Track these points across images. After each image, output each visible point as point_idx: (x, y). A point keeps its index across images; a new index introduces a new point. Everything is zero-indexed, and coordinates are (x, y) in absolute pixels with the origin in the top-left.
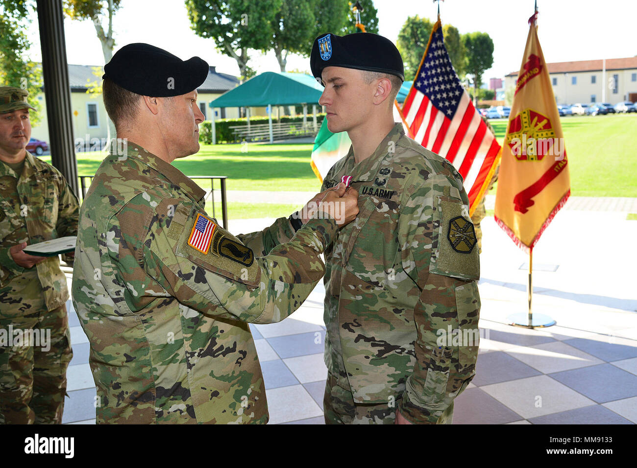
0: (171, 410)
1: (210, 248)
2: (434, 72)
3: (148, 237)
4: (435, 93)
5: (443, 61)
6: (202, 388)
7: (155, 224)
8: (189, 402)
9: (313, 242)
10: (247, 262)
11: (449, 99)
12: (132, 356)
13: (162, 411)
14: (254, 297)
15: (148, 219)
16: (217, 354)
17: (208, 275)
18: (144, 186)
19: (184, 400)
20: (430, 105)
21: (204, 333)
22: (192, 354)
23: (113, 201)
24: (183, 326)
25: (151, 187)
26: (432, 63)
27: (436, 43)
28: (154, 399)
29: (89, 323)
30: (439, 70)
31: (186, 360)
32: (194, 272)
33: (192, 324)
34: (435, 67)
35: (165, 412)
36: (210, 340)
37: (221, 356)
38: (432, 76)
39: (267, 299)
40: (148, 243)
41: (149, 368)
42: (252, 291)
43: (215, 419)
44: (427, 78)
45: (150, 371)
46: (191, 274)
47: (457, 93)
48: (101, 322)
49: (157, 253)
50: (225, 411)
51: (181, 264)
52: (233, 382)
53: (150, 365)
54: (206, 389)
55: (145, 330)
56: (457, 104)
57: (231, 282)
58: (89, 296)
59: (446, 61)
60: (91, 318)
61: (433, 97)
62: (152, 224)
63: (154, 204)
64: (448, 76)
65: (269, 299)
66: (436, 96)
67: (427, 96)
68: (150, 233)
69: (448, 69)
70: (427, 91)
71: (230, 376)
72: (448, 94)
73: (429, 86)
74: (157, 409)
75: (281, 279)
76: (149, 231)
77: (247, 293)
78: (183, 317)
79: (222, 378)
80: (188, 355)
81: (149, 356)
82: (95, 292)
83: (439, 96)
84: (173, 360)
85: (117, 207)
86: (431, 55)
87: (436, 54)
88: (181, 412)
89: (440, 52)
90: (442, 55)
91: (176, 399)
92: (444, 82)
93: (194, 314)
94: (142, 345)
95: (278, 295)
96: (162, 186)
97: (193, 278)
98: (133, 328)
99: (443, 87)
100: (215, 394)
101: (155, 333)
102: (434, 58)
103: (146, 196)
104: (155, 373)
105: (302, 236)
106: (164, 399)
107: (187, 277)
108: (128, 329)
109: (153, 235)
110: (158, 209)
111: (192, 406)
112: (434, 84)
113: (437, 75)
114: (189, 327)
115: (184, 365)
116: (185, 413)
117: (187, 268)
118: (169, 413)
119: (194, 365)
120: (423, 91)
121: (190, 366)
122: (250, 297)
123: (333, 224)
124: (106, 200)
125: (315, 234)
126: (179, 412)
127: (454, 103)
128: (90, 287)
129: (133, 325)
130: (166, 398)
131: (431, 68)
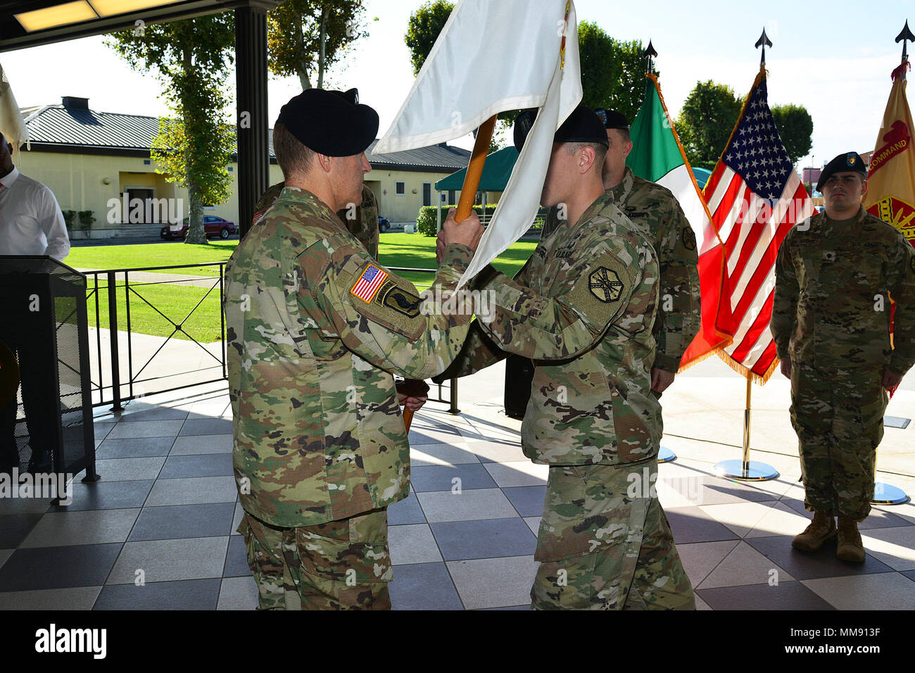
0: (339, 458)
1: (375, 295)
2: (751, 141)
3: (323, 281)
4: (752, 170)
5: (766, 127)
6: (372, 441)
7: (331, 269)
8: (358, 452)
9: (454, 278)
10: (411, 313)
11: (772, 179)
12: (301, 401)
13: (331, 460)
14: (416, 349)
15: (325, 264)
16: (391, 412)
17: (371, 324)
18: (324, 233)
19: (353, 450)
20: (744, 186)
21: (379, 389)
22: (363, 407)
23: (295, 243)
24: (355, 378)
25: (331, 234)
26: (750, 130)
27: (757, 102)
28: (323, 448)
29: (259, 363)
30: (759, 139)
31: (356, 411)
32: (359, 320)
33: (364, 377)
34: (754, 135)
35: (334, 460)
36: (389, 398)
37: (395, 415)
38: (749, 147)
39: (427, 352)
40: (323, 286)
41: (320, 413)
42: (413, 344)
43: (380, 472)
44: (742, 149)
45: (321, 417)
46: (356, 322)
47: (783, 171)
48: (272, 364)
49: (329, 298)
50: (391, 467)
51: (347, 311)
52: (398, 442)
53: (321, 411)
54: (375, 442)
55: (319, 376)
56: (782, 187)
57: (393, 333)
58: (264, 335)
59: (769, 126)
60: (262, 359)
61: (748, 176)
62: (327, 270)
63: (331, 251)
64: (772, 148)
65: (429, 350)
66: (752, 174)
67: (740, 175)
68: (326, 277)
69: (772, 138)
70: (741, 167)
71: (399, 435)
72: (770, 173)
73: (743, 160)
74: (327, 457)
75: (435, 327)
76: (325, 275)
77: (409, 345)
78: (355, 368)
79: (390, 435)
80: (358, 406)
81: (320, 401)
82: (272, 331)
83: (757, 175)
84: (344, 409)
85: (300, 249)
86: (748, 118)
87: (756, 117)
88: (351, 460)
89: (761, 115)
90: (765, 118)
91: (345, 449)
92: (766, 156)
93: (369, 367)
94: (313, 391)
95: (436, 344)
96: (341, 235)
97: (358, 326)
98: (307, 373)
99: (764, 162)
100: (383, 449)
101: (329, 381)
102: (753, 123)
103: (325, 243)
104: (325, 418)
105: (442, 275)
106: (334, 447)
107: (353, 324)
108: (302, 373)
109: (327, 279)
110: (334, 256)
111: (361, 457)
112: (751, 158)
113: (756, 146)
114: (361, 380)
115: (354, 415)
116: (353, 462)
117: (353, 316)
118: (338, 461)
119: (364, 417)
120: (734, 168)
121: (359, 418)
122: (412, 349)
123: (467, 251)
124: (288, 242)
125: (453, 269)
126: (348, 460)
127: (778, 184)
128: (268, 326)
129: (308, 369)
130: (336, 447)
131: (747, 136)
